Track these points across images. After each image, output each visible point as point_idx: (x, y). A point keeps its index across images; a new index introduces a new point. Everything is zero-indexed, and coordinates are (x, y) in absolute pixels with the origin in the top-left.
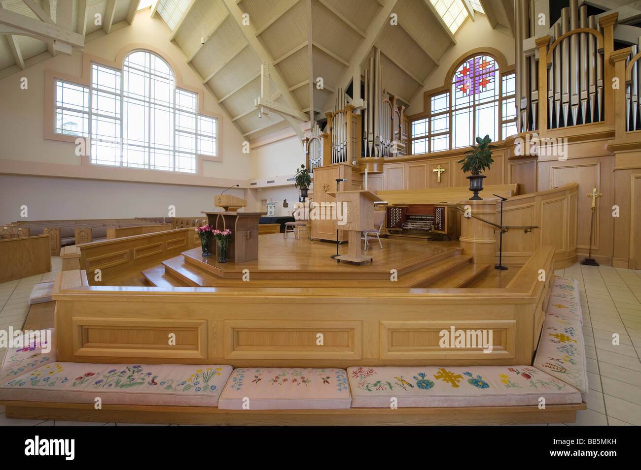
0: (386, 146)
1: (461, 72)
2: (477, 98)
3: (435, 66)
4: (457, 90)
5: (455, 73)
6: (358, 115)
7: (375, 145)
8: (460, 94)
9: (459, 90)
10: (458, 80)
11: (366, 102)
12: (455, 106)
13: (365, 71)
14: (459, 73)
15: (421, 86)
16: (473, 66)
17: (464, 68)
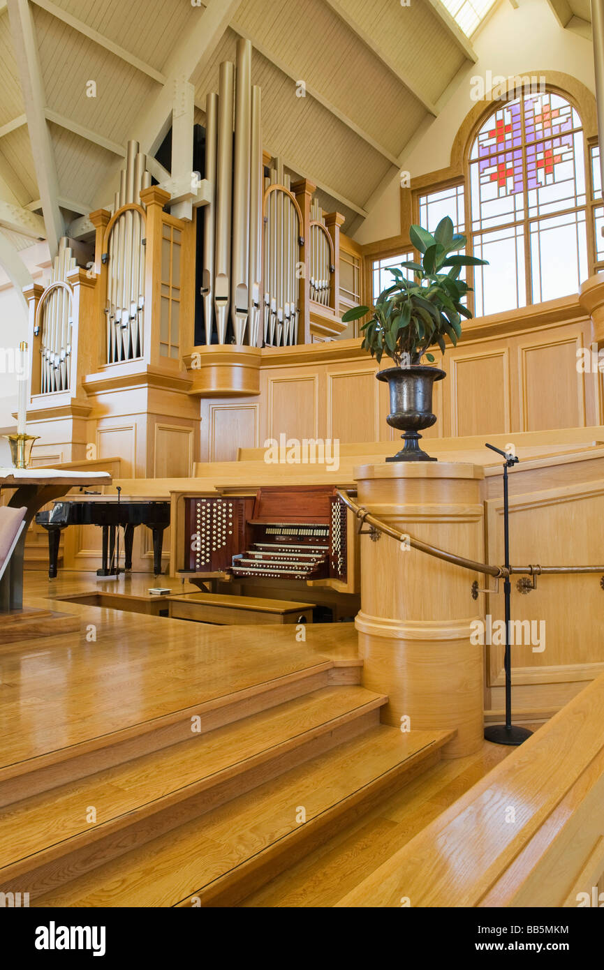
0: (280, 318)
1: (492, 134)
2: (532, 202)
3: (428, 116)
4: (483, 180)
5: (477, 135)
6: (185, 221)
7: (234, 310)
8: (491, 189)
9: (488, 179)
10: (485, 153)
11: (209, 183)
12: (481, 220)
13: (208, 97)
14: (486, 136)
15: (392, 168)
16: (520, 117)
17: (500, 123)
